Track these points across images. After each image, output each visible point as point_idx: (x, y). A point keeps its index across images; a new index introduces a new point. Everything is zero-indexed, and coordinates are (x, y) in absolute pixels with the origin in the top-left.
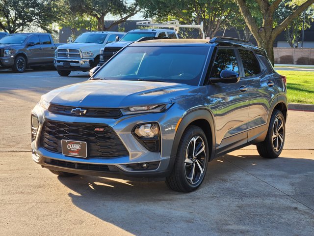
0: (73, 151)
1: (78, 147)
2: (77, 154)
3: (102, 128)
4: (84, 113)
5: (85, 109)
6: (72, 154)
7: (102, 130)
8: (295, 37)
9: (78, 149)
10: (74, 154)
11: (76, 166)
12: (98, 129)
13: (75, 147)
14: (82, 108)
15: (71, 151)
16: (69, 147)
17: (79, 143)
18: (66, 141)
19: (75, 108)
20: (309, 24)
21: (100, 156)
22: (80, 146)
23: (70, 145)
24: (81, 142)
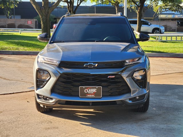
0: (90, 94)
1: (94, 90)
2: (93, 96)
3: (114, 76)
4: (96, 66)
5: (96, 63)
6: (89, 96)
7: (114, 77)
8: (9, 12)
9: (94, 92)
10: (91, 96)
11: (91, 104)
12: (110, 77)
13: (92, 91)
14: (94, 63)
15: (87, 94)
16: (86, 91)
17: (95, 88)
18: (84, 87)
19: (87, 63)
20: (16, 5)
21: (110, 95)
22: (96, 89)
23: (87, 90)
24: (97, 87)
